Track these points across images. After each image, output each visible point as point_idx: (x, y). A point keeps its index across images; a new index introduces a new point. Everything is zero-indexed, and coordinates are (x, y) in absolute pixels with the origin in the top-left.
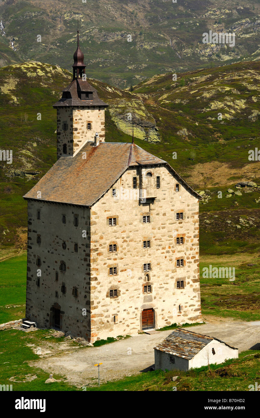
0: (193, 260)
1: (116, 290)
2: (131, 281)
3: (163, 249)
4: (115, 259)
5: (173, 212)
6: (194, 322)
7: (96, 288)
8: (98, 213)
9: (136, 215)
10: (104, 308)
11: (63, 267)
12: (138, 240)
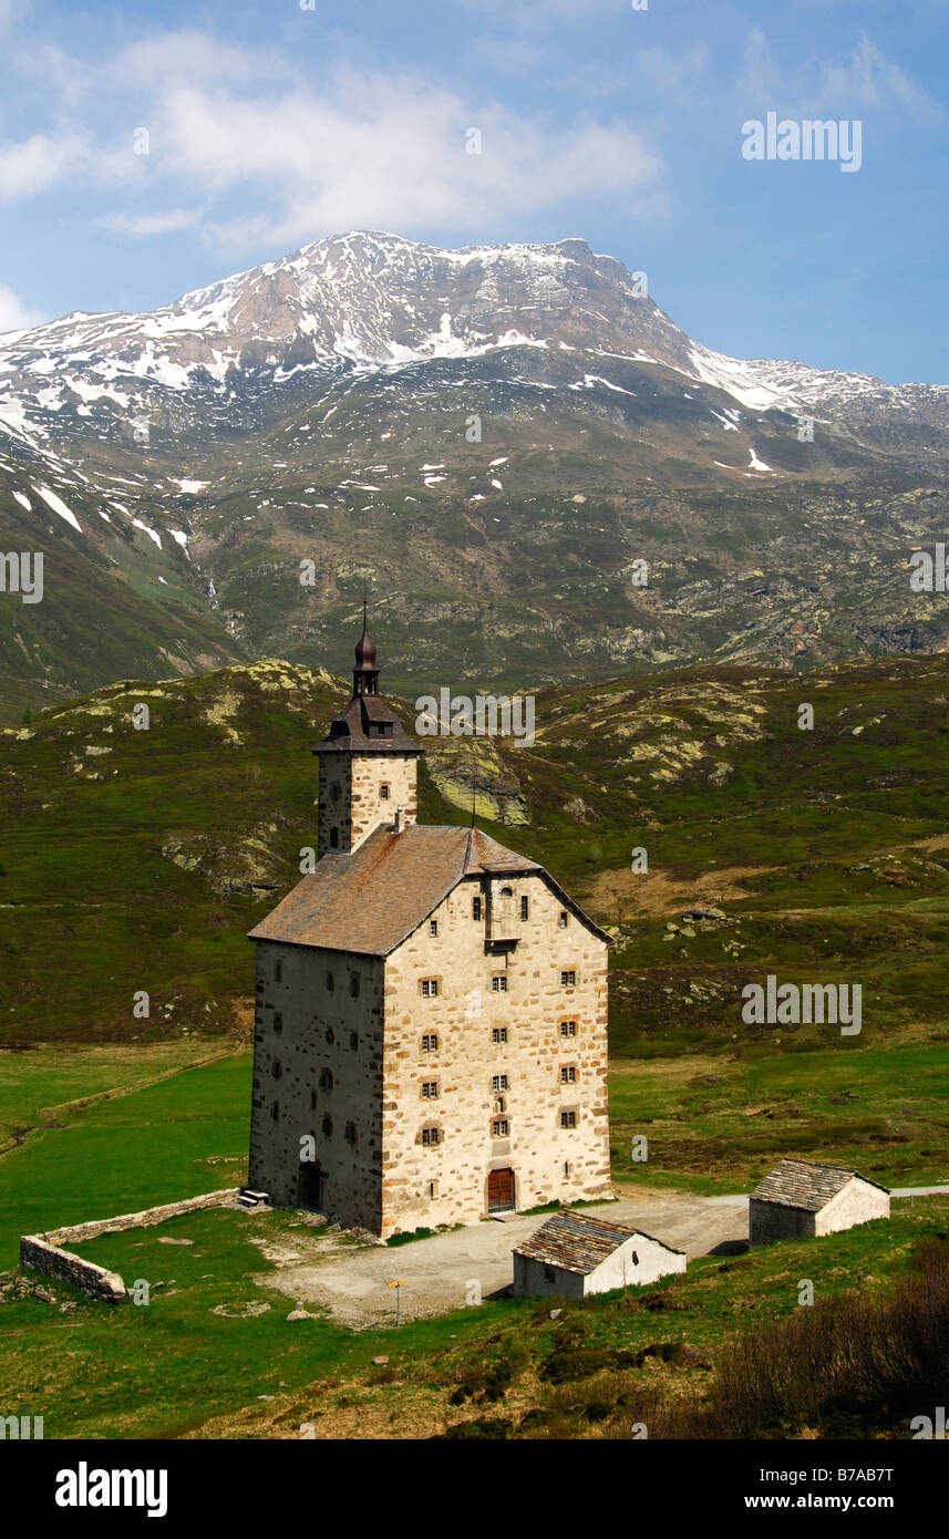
0: (594, 1070)
1: (435, 1130)
2: (466, 1112)
3: (533, 1045)
4: (435, 1066)
5: (554, 969)
6: (595, 1197)
7: (395, 1124)
8: (401, 969)
9: (479, 975)
10: (411, 1167)
11: (327, 1080)
12: (482, 1026)
